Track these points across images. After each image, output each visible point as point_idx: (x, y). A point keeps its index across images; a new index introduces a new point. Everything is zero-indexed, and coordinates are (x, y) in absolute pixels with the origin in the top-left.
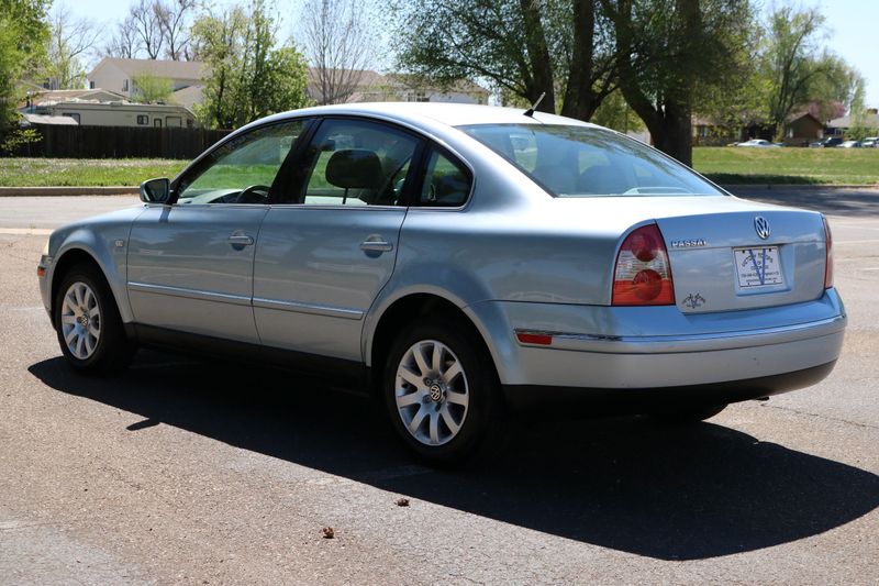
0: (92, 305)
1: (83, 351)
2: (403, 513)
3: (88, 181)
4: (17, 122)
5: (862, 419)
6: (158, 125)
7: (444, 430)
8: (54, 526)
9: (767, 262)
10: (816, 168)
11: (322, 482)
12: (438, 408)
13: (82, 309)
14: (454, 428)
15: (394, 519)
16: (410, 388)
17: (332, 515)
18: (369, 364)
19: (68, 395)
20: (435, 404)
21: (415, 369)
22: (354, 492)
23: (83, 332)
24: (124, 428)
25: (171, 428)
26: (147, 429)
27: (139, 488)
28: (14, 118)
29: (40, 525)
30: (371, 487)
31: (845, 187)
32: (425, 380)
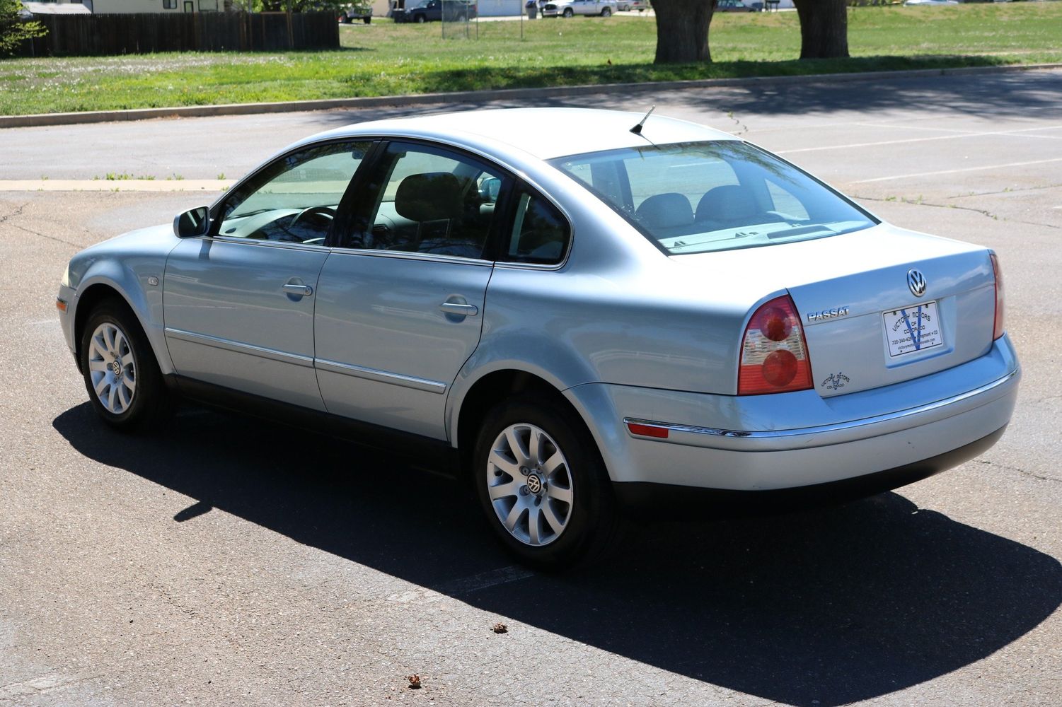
0: (125, 351)
1: (117, 402)
2: (500, 644)
3: (108, 103)
4: (15, 14)
5: (1041, 468)
6: (189, 9)
7: (545, 528)
8: (98, 680)
9: (924, 322)
10: (1001, 32)
11: (405, 599)
12: (538, 501)
13: (112, 353)
14: (558, 527)
15: (490, 653)
16: (505, 478)
17: (418, 651)
18: (455, 444)
19: (103, 466)
20: (535, 497)
21: (509, 455)
22: (443, 612)
23: (115, 381)
24: (171, 518)
25: (226, 515)
26: (198, 519)
27: (193, 615)
28: (12, 9)
29: (82, 681)
30: (462, 603)
31: (1037, 68)
32: (521, 469)
